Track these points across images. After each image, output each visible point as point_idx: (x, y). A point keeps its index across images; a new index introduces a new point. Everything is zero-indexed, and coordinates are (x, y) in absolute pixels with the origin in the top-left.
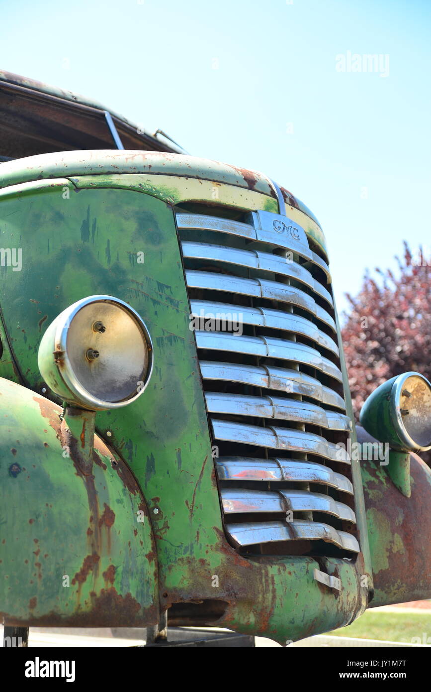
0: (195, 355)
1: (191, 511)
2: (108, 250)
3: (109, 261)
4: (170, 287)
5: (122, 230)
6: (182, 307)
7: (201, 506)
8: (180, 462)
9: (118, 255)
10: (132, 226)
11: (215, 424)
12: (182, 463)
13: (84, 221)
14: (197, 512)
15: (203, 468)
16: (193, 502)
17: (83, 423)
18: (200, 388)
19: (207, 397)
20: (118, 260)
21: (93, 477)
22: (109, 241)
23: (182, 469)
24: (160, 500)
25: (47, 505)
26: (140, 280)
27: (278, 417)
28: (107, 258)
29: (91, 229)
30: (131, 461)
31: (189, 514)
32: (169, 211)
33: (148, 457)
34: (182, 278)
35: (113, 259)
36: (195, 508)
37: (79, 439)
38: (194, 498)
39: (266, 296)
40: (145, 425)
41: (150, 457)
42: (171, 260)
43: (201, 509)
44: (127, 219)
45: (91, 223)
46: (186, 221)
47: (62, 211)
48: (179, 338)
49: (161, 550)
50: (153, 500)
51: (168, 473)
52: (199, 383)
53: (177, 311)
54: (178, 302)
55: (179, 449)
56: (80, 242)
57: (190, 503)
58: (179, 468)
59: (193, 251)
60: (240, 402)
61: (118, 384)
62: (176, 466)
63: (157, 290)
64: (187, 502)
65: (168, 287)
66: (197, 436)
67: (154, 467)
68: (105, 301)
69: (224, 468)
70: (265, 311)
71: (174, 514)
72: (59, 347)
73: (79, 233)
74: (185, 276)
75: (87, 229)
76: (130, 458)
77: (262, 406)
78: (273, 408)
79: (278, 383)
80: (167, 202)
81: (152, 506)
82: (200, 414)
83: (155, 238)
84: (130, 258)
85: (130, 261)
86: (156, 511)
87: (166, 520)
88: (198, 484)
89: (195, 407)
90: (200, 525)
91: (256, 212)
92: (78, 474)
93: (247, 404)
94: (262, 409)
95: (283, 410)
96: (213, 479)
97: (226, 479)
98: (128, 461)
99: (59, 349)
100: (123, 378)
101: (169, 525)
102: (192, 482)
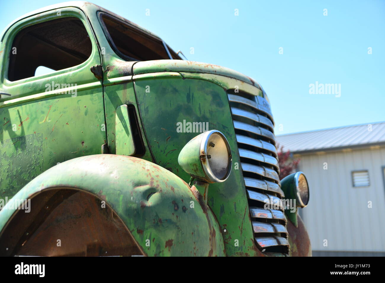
0: (239, 159)
1: (241, 231)
2: (200, 108)
3: (200, 113)
4: (228, 128)
5: (205, 99)
6: (233, 137)
7: (245, 229)
8: (235, 208)
9: (204, 111)
10: (209, 98)
11: (249, 192)
12: (237, 209)
13: (188, 94)
14: (244, 231)
15: (245, 211)
16: (242, 227)
17: (205, 189)
18: (242, 174)
19: (245, 179)
20: (204, 113)
21: (208, 214)
22: (200, 104)
23: (237, 212)
24: (227, 226)
25: (197, 226)
26: (215, 123)
27: (270, 190)
28: (199, 112)
29: (191, 97)
30: (213, 207)
31: (240, 232)
32: (225, 93)
33: (221, 206)
34: (232, 124)
35: (202, 112)
36: (243, 230)
37: (203, 196)
38: (242, 225)
39: (263, 135)
40: (220, 190)
41: (222, 206)
42: (227, 115)
43: (245, 230)
44: (207, 94)
45: (191, 95)
46: (232, 98)
47: (177, 88)
48: (233, 151)
49: (227, 248)
50: (223, 225)
51: (230, 213)
52: (241, 172)
53: (231, 139)
54: (231, 135)
55: (235, 202)
56: (186, 103)
57: (241, 227)
58: (235, 211)
59: (236, 112)
60: (257, 182)
61: (218, 171)
62: (234, 210)
63: (222, 128)
64: (239, 228)
65: (227, 128)
66: (242, 196)
67: (224, 210)
68: (216, 133)
69: (253, 212)
70: (262, 142)
71: (233, 232)
72: (203, 153)
73: (185, 99)
74: (233, 123)
75: (189, 97)
76: (212, 205)
77: (264, 184)
78: (268, 186)
79: (268, 174)
80: (224, 88)
81: (223, 228)
82: (243, 187)
83: (220, 104)
84: (210, 112)
85: (210, 114)
86: (225, 231)
87: (230, 235)
88: (244, 219)
89: (241, 183)
90: (245, 238)
91: (256, 96)
92: (204, 212)
93: (259, 183)
94: (264, 186)
95: (271, 187)
96: (249, 217)
97: (254, 217)
98: (212, 207)
99: (203, 154)
100: (219, 169)
101: (231, 237)
102: (241, 218)
